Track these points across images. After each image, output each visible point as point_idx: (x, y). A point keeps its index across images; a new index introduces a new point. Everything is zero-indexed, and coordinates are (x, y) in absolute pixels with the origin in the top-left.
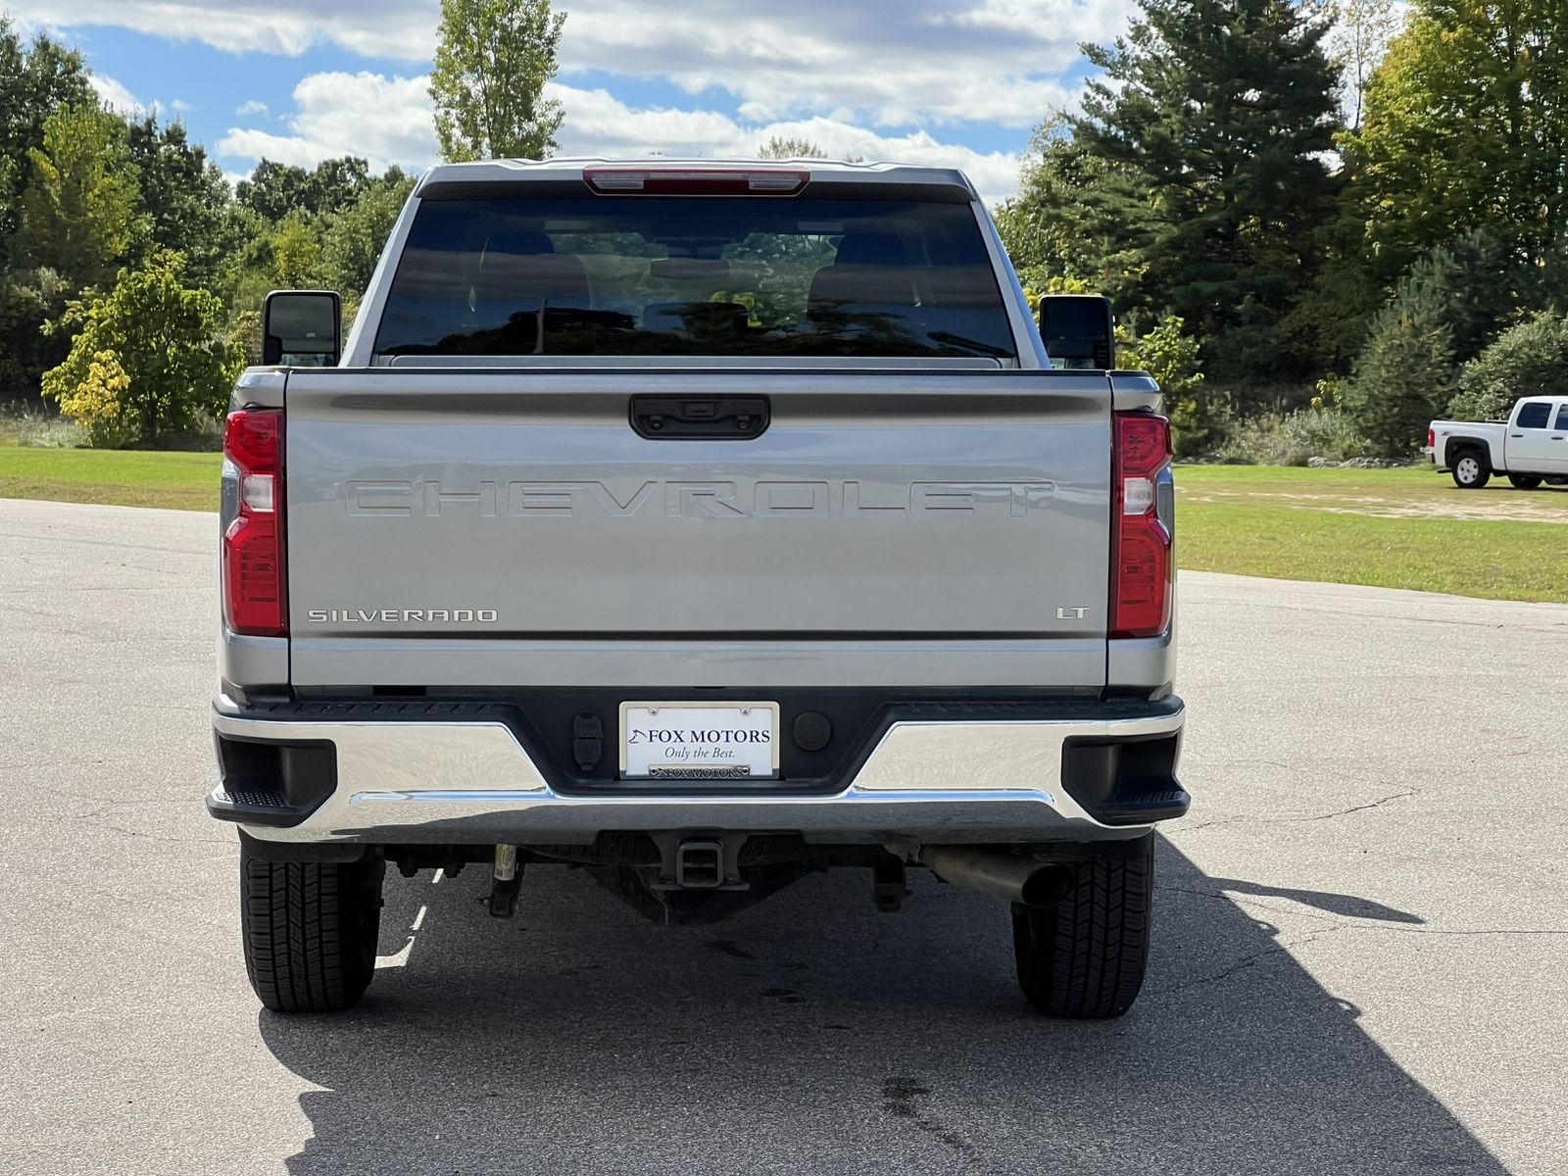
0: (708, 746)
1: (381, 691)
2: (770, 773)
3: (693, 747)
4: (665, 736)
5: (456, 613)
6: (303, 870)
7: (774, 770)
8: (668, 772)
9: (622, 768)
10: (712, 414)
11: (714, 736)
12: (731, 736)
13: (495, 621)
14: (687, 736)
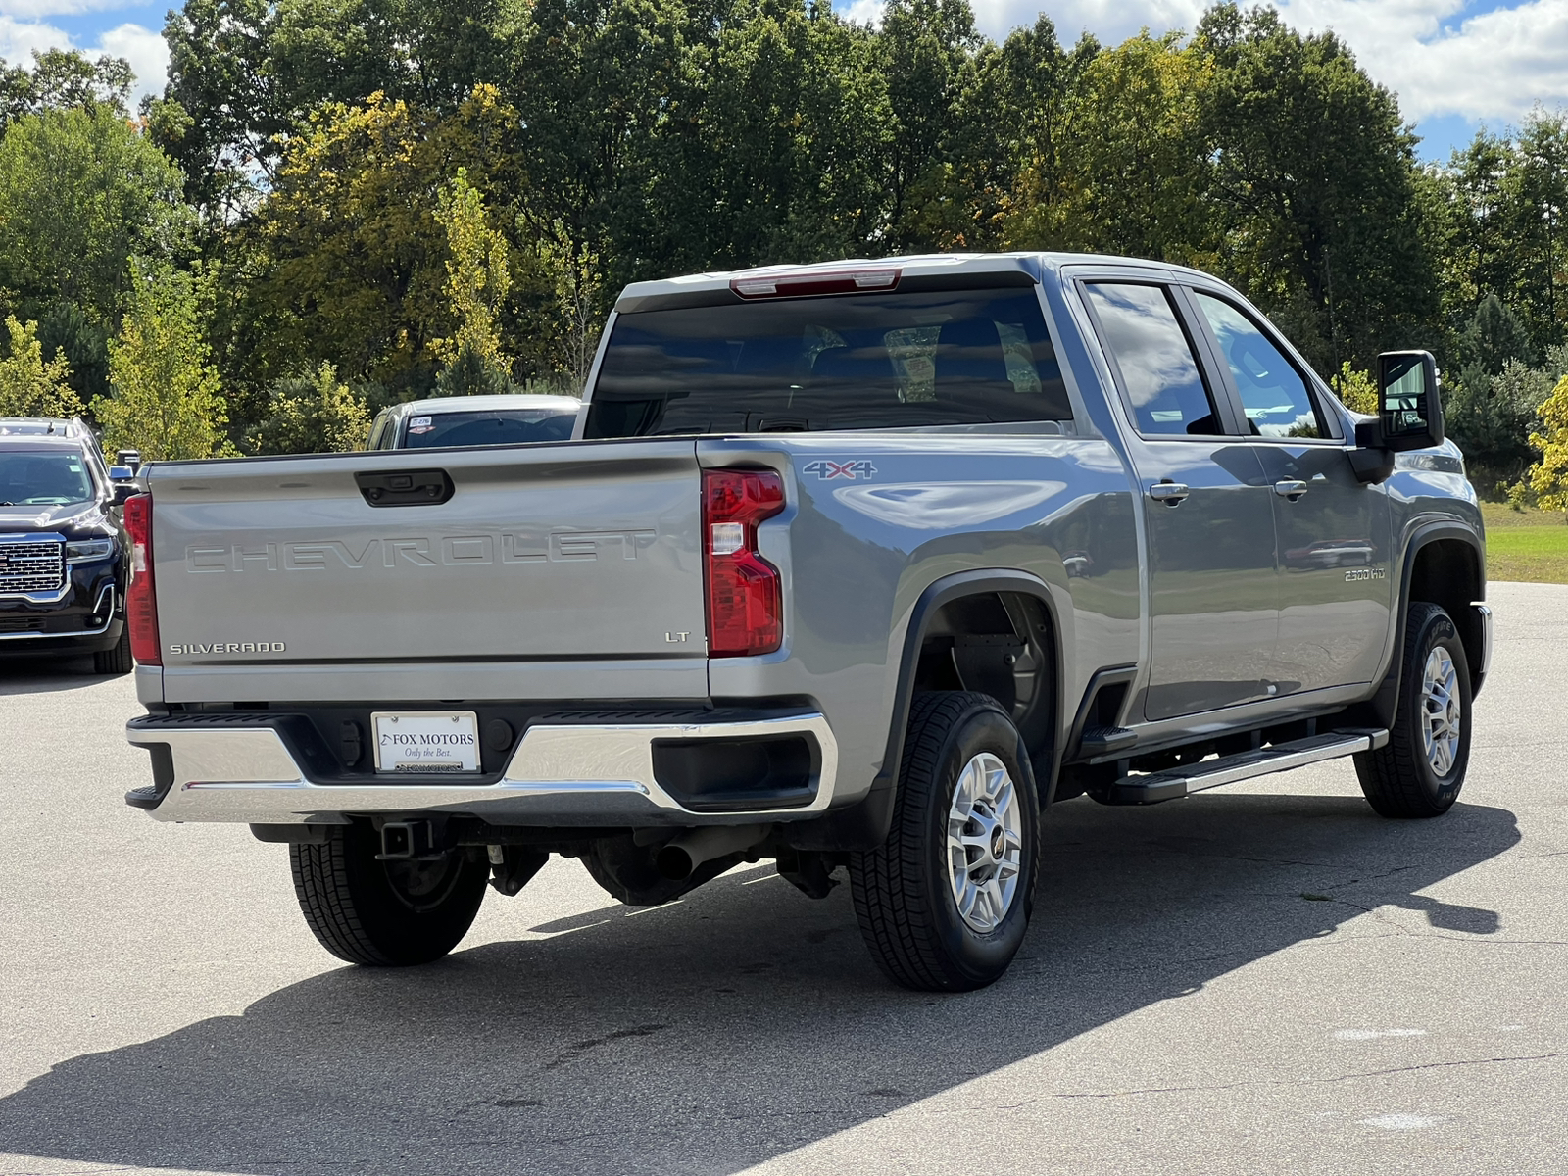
0: (433, 747)
1: (239, 705)
2: (475, 767)
3: (422, 747)
4: (404, 739)
5: (259, 645)
6: (319, 851)
7: (478, 767)
8: (408, 767)
9: (377, 766)
10: (410, 485)
11: (436, 739)
12: (448, 739)
14: (418, 739)
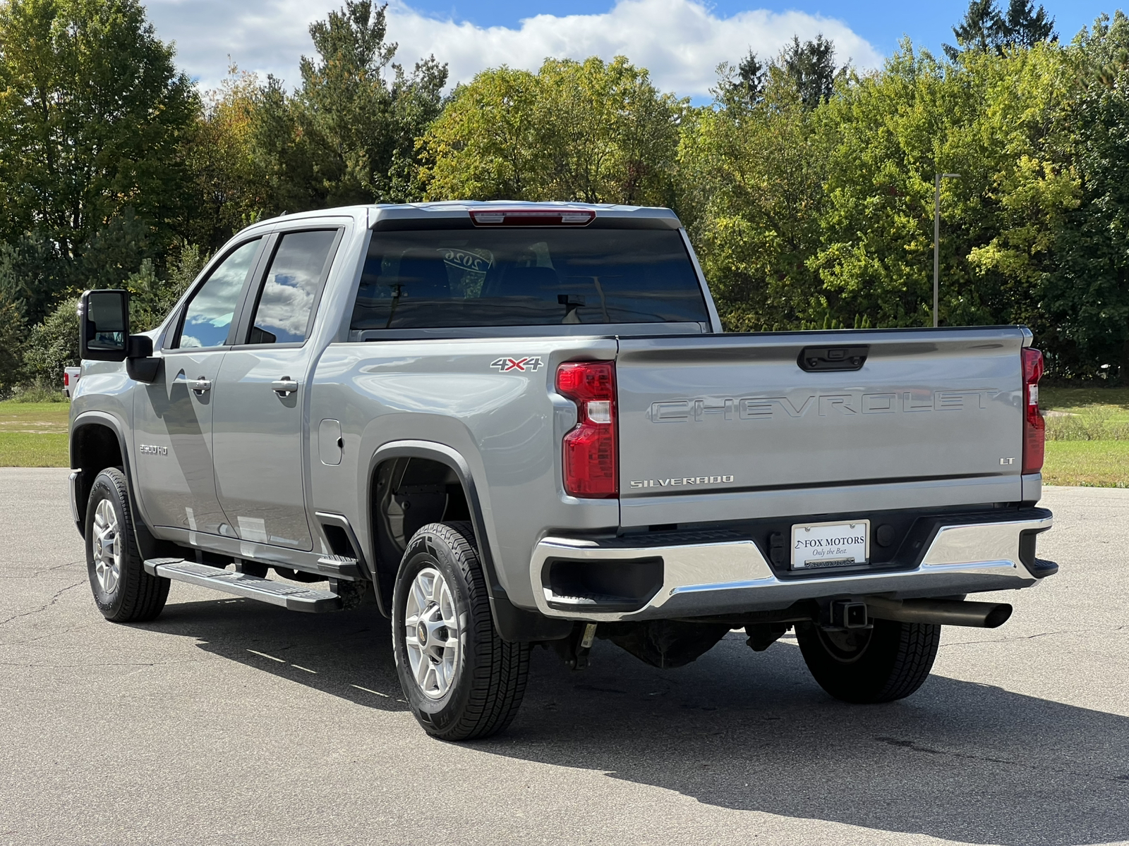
0: (834, 548)
2: (863, 561)
3: (826, 548)
4: (813, 543)
5: (712, 478)
7: (867, 559)
8: (814, 564)
9: (792, 563)
10: (841, 356)
11: (837, 542)
12: (846, 540)
13: (732, 481)
14: (824, 543)
